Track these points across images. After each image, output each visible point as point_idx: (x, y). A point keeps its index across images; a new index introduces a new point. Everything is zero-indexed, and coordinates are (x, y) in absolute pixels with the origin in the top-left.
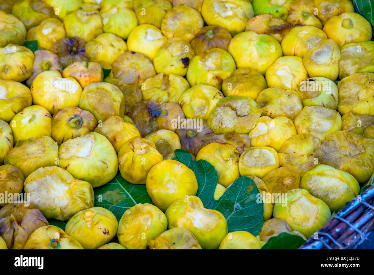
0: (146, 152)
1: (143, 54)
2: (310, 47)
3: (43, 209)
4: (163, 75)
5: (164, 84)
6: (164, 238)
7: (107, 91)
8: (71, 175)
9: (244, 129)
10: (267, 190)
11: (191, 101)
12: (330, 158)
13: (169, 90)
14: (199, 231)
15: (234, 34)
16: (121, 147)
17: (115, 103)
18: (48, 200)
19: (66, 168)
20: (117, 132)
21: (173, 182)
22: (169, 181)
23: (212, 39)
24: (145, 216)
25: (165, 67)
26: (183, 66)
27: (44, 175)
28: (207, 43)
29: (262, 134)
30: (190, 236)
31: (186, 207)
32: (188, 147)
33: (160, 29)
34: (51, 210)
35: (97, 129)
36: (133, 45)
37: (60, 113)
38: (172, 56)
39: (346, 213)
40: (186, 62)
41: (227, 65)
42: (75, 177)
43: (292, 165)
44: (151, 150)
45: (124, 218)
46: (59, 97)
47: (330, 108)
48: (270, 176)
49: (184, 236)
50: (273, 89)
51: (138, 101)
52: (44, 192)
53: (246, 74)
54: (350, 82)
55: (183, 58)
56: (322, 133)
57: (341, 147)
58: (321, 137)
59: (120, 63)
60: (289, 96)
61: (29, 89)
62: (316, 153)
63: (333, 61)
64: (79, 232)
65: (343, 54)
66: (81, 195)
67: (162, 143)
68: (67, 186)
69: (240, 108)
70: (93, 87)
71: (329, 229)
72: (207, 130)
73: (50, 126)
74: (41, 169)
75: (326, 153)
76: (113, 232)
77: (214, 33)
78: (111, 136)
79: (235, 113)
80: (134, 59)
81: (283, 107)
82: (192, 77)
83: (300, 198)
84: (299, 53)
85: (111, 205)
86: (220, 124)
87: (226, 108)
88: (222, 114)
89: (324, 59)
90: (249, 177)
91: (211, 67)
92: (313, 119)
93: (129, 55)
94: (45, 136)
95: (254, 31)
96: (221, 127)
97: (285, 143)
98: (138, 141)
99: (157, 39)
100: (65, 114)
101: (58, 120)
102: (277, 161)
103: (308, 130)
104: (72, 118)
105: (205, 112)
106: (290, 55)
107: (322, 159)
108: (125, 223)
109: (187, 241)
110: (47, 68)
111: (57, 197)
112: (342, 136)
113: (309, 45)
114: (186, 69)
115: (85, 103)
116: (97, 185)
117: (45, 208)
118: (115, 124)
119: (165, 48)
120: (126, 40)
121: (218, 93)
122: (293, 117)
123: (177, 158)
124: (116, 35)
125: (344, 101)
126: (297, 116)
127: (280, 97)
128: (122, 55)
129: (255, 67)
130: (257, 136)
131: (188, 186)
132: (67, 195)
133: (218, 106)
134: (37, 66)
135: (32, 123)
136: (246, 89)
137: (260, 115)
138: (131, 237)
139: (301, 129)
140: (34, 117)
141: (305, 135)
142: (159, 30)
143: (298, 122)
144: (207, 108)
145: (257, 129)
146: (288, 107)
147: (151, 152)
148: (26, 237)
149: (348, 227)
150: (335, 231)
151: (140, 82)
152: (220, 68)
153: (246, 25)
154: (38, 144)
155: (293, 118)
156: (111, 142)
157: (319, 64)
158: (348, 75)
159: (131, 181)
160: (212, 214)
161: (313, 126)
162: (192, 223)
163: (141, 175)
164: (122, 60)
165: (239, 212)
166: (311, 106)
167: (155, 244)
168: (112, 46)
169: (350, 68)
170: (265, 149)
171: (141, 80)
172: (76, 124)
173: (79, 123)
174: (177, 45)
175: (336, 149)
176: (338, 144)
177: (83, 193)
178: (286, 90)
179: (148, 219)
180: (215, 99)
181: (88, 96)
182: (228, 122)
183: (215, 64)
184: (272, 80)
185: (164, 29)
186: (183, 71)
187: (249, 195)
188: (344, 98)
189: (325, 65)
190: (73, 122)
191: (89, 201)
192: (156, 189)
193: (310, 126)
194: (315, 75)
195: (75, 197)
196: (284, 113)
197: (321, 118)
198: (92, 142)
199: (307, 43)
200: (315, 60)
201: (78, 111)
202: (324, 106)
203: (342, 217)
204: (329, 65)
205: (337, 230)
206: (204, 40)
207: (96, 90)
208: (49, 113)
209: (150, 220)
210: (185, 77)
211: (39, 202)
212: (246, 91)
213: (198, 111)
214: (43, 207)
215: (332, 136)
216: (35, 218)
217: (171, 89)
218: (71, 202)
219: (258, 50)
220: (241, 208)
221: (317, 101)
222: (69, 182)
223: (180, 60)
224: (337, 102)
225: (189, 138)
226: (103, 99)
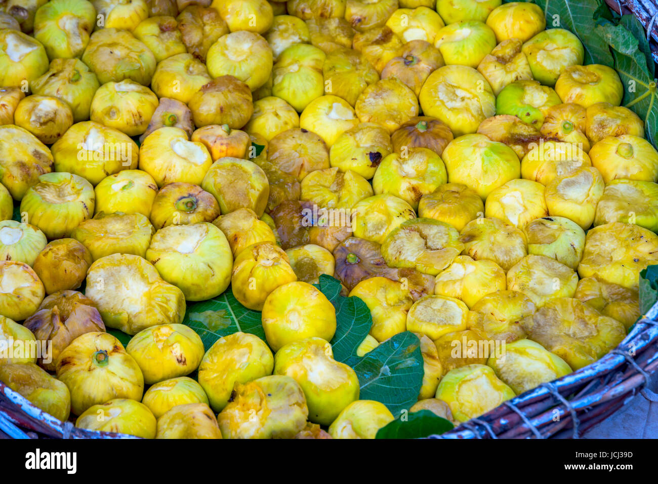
0: (273, 265)
1: (318, 136)
2: (561, 172)
3: (104, 310)
4: (337, 169)
5: (335, 182)
6: (259, 385)
7: (245, 172)
8: (157, 272)
9: (431, 267)
10: (437, 358)
11: (366, 214)
12: (543, 333)
13: (341, 194)
14: (313, 388)
15: (457, 134)
16: (241, 251)
17: (252, 191)
18: (114, 299)
19: (154, 263)
20: (243, 230)
21: (300, 314)
22: (294, 310)
23: (422, 134)
24: (242, 350)
25: (343, 159)
26: (370, 163)
27: (120, 263)
28: (414, 138)
29: (454, 279)
30: (295, 388)
31: (305, 351)
32: (342, 276)
33: (354, 108)
34: (116, 314)
35: (216, 220)
36: (307, 121)
37: (170, 187)
38: (358, 146)
39: (525, 401)
40: (376, 159)
41: (433, 174)
42: (162, 277)
43: (483, 331)
44: (280, 264)
45: (214, 348)
46: (175, 166)
47: (565, 264)
48: (447, 340)
49: (287, 387)
50: (489, 220)
51: (290, 198)
52: (112, 287)
53: (457, 193)
54: (605, 232)
55: (373, 152)
56: (541, 295)
57: (564, 321)
58: (539, 302)
59: (281, 141)
60: (510, 234)
61: (137, 147)
62: (523, 321)
63: (588, 199)
64: (143, 352)
65: (606, 192)
66: (163, 303)
67: (306, 263)
68: (147, 287)
69: (434, 237)
70: (228, 162)
71: (492, 417)
72: (377, 259)
73: (150, 203)
74: (117, 256)
75: (539, 325)
76: (193, 363)
77: (427, 127)
78: (231, 233)
79: (424, 243)
80: (302, 140)
81: (495, 248)
82: (378, 183)
83: (478, 377)
84: (542, 178)
85: (207, 330)
86: (398, 253)
87: (413, 233)
88: (405, 240)
89: (576, 193)
90: (416, 334)
91: (410, 173)
92: (535, 273)
93: (298, 133)
94: (138, 214)
95: (486, 135)
96: (397, 258)
97: (483, 297)
98: (267, 247)
99: (344, 119)
100: (177, 189)
101: (163, 196)
102: (465, 321)
103: (522, 287)
104: (184, 197)
105: (381, 233)
106: (530, 179)
107: (531, 332)
108: (213, 355)
109: (288, 396)
110: (170, 123)
111: (128, 298)
112: (570, 306)
113: (560, 169)
114: (373, 169)
115: (210, 183)
116: (193, 298)
117: (107, 309)
118: (244, 219)
119: (351, 133)
120: (299, 114)
121: (407, 210)
122: (507, 266)
123: (320, 286)
124: (288, 103)
125: (589, 258)
126: (513, 265)
127: (495, 233)
128: (287, 131)
129: (474, 187)
130: (445, 280)
131: (320, 324)
132: (144, 299)
133: (403, 227)
134: (157, 117)
135: (126, 192)
136: (450, 213)
137: (459, 252)
138: (215, 375)
139: (512, 283)
140: (131, 183)
141: (515, 293)
142: (351, 107)
143: (511, 274)
144: (386, 227)
145: (450, 271)
146: (503, 249)
147: (281, 266)
148: (67, 341)
149: (521, 421)
150: (499, 422)
151: (303, 173)
152: (422, 176)
153: (480, 125)
154: (126, 222)
155: (506, 268)
156: (229, 242)
157: (566, 198)
158: (605, 223)
159: (243, 303)
160: (339, 368)
161: (531, 284)
162: (306, 375)
163: (258, 297)
164: (286, 137)
165: (385, 378)
166: (538, 255)
167: (244, 391)
168: (277, 115)
169: (611, 213)
170: (452, 301)
171: (304, 171)
172: (187, 206)
173: (192, 206)
174: (369, 133)
175: (556, 322)
176: (560, 316)
177: (167, 300)
178: (507, 225)
179: (244, 355)
180: (401, 217)
181: (216, 172)
182: (409, 253)
183: (416, 170)
184: (493, 208)
185: (358, 109)
186: (369, 172)
187: (406, 358)
188: (590, 253)
189: (576, 202)
190: (183, 203)
191: (171, 314)
192: (273, 319)
193: (527, 282)
194: (557, 213)
195: (153, 303)
196: (495, 256)
197: (547, 275)
198: (201, 235)
199: (559, 166)
200: (562, 192)
201: (196, 191)
202: (556, 259)
203: (516, 405)
204: (581, 204)
205: (503, 422)
206: (410, 133)
207: (229, 167)
208: (155, 184)
209: (246, 357)
210: (370, 181)
211: (101, 299)
212: (450, 216)
213: (372, 229)
214: (105, 307)
215: (554, 303)
216: (88, 317)
217: (344, 192)
218: (147, 309)
219: (483, 162)
220: (389, 374)
221: (548, 250)
222: (150, 281)
223: (367, 154)
224: (578, 259)
225: (348, 264)
226: (238, 182)
